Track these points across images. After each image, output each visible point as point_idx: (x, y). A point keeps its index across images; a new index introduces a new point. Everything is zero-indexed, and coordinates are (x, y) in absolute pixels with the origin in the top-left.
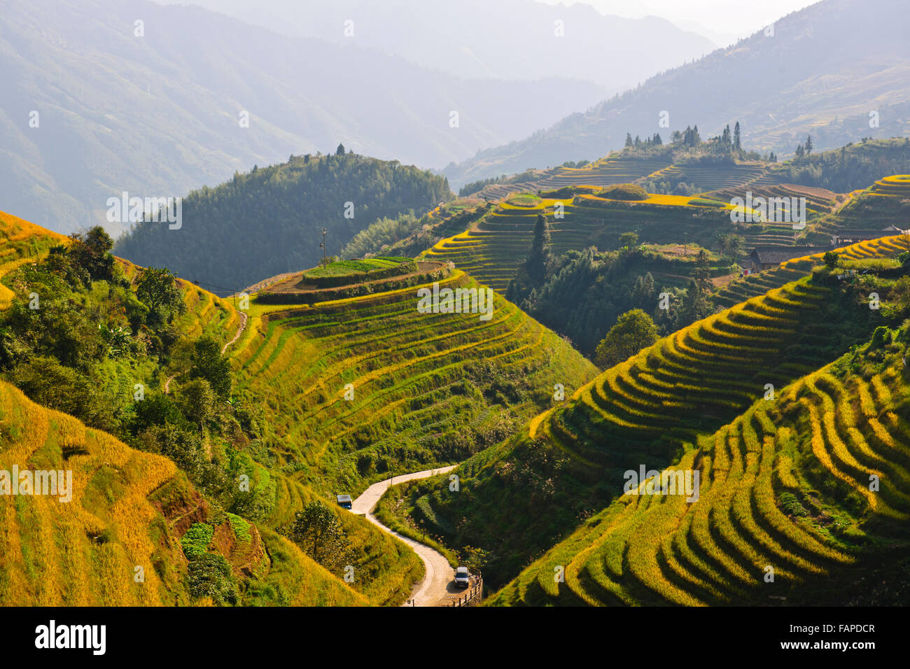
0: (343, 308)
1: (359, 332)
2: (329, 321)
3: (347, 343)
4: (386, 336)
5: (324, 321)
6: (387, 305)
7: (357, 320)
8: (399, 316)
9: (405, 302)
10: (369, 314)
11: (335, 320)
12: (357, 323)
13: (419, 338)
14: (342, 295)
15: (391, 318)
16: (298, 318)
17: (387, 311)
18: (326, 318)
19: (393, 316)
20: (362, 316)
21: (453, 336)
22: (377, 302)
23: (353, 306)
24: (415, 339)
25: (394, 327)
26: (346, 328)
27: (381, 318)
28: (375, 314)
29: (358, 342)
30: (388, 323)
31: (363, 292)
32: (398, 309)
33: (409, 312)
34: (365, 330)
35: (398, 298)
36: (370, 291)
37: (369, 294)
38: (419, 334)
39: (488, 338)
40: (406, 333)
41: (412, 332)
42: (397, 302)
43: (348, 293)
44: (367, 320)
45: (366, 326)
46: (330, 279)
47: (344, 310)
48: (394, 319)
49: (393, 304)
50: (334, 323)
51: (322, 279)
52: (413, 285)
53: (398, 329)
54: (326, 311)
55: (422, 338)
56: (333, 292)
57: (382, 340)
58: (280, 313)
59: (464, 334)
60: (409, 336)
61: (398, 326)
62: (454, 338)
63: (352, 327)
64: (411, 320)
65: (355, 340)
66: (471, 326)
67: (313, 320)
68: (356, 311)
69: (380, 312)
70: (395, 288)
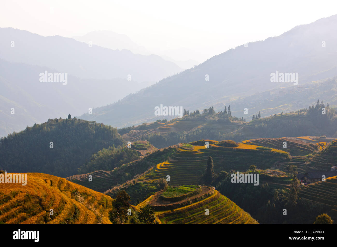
0: (184, 211)
2: (180, 218)
4: (202, 222)
5: (179, 218)
6: (198, 208)
7: (190, 216)
9: (204, 206)
10: (193, 213)
12: (190, 217)
13: (213, 222)
14: (182, 205)
15: (201, 214)
16: (169, 217)
17: (199, 211)
18: (179, 216)
20: (192, 214)
21: (224, 220)
22: (194, 207)
23: (188, 210)
25: (203, 218)
26: (187, 220)
27: (198, 215)
30: (201, 217)
31: (188, 203)
34: (194, 221)
35: (201, 205)
36: (191, 203)
37: (191, 204)
38: (212, 220)
39: (235, 220)
40: (208, 220)
42: (201, 207)
43: (184, 204)
44: (194, 216)
45: (194, 219)
46: (175, 198)
48: (202, 214)
49: (201, 208)
50: (183, 218)
51: (172, 198)
52: (204, 199)
54: (179, 213)
56: (178, 204)
58: (162, 215)
59: (227, 218)
61: (205, 217)
62: (224, 221)
63: (189, 219)
66: (228, 215)
67: (175, 217)
68: (189, 212)
69: (197, 212)
70: (199, 201)
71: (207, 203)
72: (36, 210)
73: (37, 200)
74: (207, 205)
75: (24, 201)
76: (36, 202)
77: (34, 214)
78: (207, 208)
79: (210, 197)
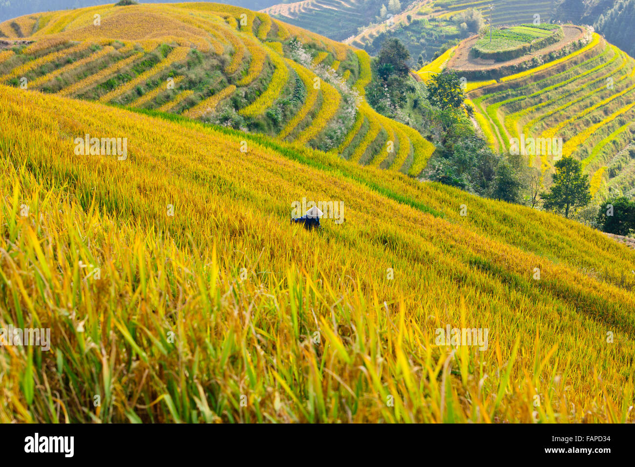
0: (525, 80)
1: (543, 104)
2: (516, 96)
3: (539, 115)
4: (566, 105)
5: (513, 96)
6: (556, 75)
7: (540, 92)
8: (569, 85)
9: (569, 70)
10: (545, 86)
11: (521, 94)
12: (538, 96)
13: (589, 105)
14: (520, 69)
15: (564, 88)
16: (492, 95)
17: (558, 81)
18: (514, 93)
19: (564, 85)
20: (542, 87)
22: (548, 73)
23: (536, 78)
24: (586, 107)
25: (568, 96)
26: (532, 101)
27: (556, 89)
28: (549, 85)
29: (546, 114)
30: (562, 93)
31: (535, 64)
32: (566, 79)
33: (575, 80)
34: (548, 102)
35: (563, 68)
36: (540, 63)
37: (541, 65)
38: (588, 101)
40: (578, 102)
41: (582, 100)
43: (524, 66)
44: (546, 92)
45: (548, 97)
46: (505, 53)
47: (526, 84)
48: (566, 88)
49: (562, 73)
50: (522, 97)
51: (498, 53)
52: (570, 53)
53: (571, 98)
54: (515, 86)
55: (592, 104)
56: (512, 67)
57: (563, 110)
58: (476, 91)
59: (620, 97)
60: (582, 104)
61: (571, 95)
63: (537, 100)
64: (579, 88)
65: (543, 112)
66: (623, 89)
67: (504, 95)
68: (535, 83)
69: (553, 82)
70: (558, 57)
71: (576, 63)
72: (214, 83)
73: (215, 62)
74: (576, 68)
75: (189, 65)
76: (213, 67)
77: (211, 93)
78: (577, 73)
79: (583, 50)
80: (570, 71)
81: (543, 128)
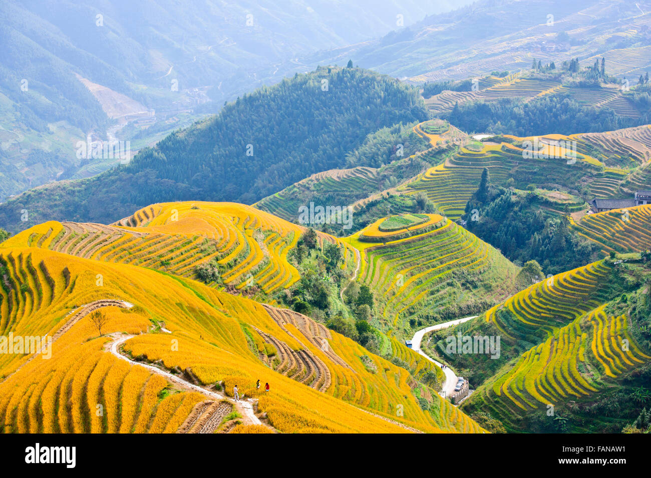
0: (399, 244)
1: (406, 257)
2: (393, 252)
3: (401, 262)
4: (418, 258)
5: (391, 252)
6: (418, 242)
7: (405, 250)
8: (424, 247)
10: (410, 247)
12: (404, 252)
14: (398, 238)
16: (379, 250)
17: (418, 245)
18: (392, 250)
20: (407, 248)
21: (447, 256)
22: (414, 241)
23: (404, 243)
24: (431, 259)
25: (421, 253)
26: (400, 255)
27: (415, 249)
28: (412, 247)
30: (418, 252)
31: (407, 236)
32: (423, 244)
33: (428, 245)
34: (409, 256)
35: (422, 239)
37: (410, 237)
38: (432, 256)
40: (427, 256)
41: (429, 255)
43: (400, 236)
44: (409, 251)
45: (409, 254)
47: (399, 246)
48: (421, 249)
49: (421, 241)
50: (395, 252)
52: (429, 231)
54: (392, 247)
55: (434, 258)
56: (393, 237)
57: (416, 260)
58: (371, 248)
59: (452, 255)
60: (428, 258)
61: (423, 253)
63: (403, 254)
64: (428, 250)
65: (405, 261)
66: (454, 251)
67: (386, 251)
68: (405, 246)
69: (415, 246)
70: (421, 233)
71: (431, 236)
72: (210, 251)
73: (213, 242)
74: (430, 239)
75: (202, 244)
76: (212, 245)
77: (209, 254)
78: (430, 242)
79: (437, 230)
80: (427, 241)
81: (402, 269)
